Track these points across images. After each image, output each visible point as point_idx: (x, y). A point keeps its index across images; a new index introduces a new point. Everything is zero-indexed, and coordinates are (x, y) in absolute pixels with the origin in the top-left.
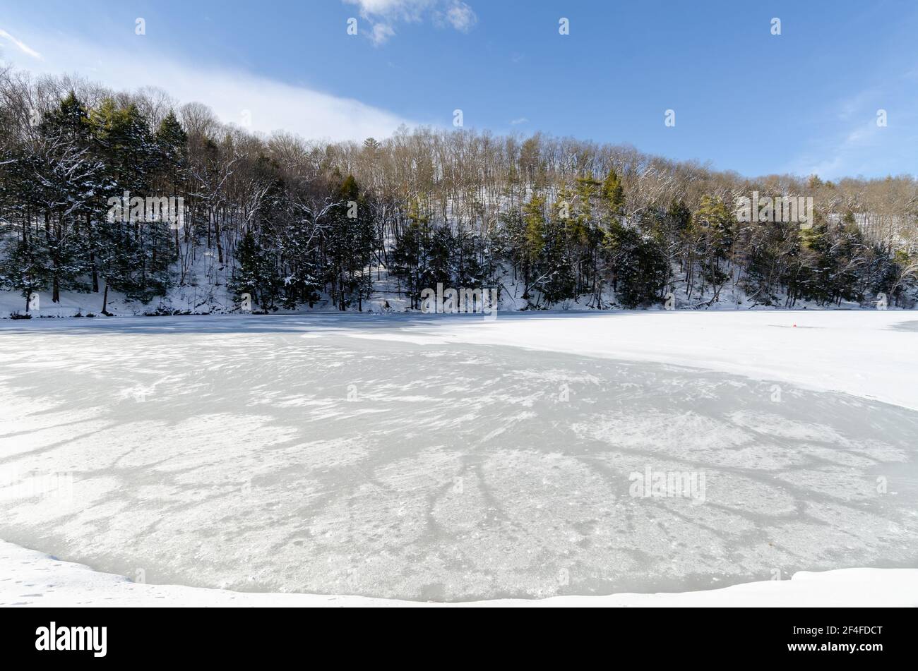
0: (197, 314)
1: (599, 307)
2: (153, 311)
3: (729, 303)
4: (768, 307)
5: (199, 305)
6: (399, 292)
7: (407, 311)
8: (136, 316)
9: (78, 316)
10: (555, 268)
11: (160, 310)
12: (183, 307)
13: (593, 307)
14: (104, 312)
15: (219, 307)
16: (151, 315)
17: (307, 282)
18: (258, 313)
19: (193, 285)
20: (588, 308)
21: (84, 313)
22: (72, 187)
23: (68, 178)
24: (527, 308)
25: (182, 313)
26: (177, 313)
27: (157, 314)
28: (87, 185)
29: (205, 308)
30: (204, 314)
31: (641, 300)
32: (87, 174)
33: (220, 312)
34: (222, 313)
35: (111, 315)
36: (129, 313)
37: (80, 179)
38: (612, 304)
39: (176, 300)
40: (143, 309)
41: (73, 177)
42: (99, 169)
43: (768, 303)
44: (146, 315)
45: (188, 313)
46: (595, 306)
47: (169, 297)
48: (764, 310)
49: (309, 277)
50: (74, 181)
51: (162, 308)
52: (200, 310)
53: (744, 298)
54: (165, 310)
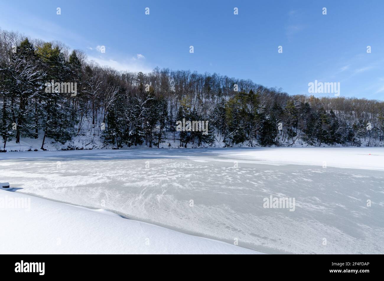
0: (87, 149)
1: (252, 146)
2: (66, 148)
3: (298, 144)
4: (312, 146)
5: (87, 145)
6: (174, 139)
7: (179, 148)
8: (58, 150)
9: (30, 150)
10: (237, 129)
11: (69, 147)
12: (80, 146)
13: (249, 146)
14: (42, 148)
15: (96, 146)
16: (65, 150)
17: (139, 134)
18: (115, 149)
19: (83, 135)
20: (247, 146)
21: (33, 149)
22: (31, 84)
23: (28, 80)
24: (225, 146)
25: (80, 148)
26: (77, 149)
27: (68, 150)
28: (39, 84)
29: (90, 146)
30: (90, 149)
31: (268, 143)
32: (38, 78)
33: (97, 148)
34: (98, 149)
35: (46, 150)
36: (54, 149)
37: (34, 80)
38: (256, 145)
39: (76, 142)
40: (61, 147)
41: (31, 80)
42: (44, 76)
43: (312, 145)
44: (63, 150)
45: (82, 149)
46: (250, 145)
47: (73, 141)
48: (311, 147)
49: (140, 132)
50: (31, 82)
51: (70, 146)
52: (88, 147)
53: (303, 143)
54: (71, 147)
